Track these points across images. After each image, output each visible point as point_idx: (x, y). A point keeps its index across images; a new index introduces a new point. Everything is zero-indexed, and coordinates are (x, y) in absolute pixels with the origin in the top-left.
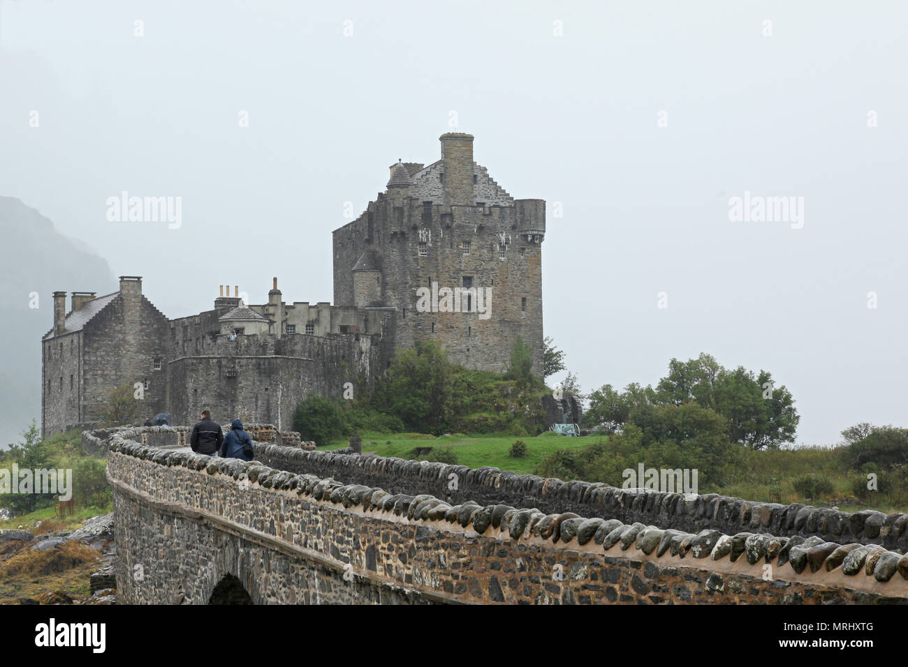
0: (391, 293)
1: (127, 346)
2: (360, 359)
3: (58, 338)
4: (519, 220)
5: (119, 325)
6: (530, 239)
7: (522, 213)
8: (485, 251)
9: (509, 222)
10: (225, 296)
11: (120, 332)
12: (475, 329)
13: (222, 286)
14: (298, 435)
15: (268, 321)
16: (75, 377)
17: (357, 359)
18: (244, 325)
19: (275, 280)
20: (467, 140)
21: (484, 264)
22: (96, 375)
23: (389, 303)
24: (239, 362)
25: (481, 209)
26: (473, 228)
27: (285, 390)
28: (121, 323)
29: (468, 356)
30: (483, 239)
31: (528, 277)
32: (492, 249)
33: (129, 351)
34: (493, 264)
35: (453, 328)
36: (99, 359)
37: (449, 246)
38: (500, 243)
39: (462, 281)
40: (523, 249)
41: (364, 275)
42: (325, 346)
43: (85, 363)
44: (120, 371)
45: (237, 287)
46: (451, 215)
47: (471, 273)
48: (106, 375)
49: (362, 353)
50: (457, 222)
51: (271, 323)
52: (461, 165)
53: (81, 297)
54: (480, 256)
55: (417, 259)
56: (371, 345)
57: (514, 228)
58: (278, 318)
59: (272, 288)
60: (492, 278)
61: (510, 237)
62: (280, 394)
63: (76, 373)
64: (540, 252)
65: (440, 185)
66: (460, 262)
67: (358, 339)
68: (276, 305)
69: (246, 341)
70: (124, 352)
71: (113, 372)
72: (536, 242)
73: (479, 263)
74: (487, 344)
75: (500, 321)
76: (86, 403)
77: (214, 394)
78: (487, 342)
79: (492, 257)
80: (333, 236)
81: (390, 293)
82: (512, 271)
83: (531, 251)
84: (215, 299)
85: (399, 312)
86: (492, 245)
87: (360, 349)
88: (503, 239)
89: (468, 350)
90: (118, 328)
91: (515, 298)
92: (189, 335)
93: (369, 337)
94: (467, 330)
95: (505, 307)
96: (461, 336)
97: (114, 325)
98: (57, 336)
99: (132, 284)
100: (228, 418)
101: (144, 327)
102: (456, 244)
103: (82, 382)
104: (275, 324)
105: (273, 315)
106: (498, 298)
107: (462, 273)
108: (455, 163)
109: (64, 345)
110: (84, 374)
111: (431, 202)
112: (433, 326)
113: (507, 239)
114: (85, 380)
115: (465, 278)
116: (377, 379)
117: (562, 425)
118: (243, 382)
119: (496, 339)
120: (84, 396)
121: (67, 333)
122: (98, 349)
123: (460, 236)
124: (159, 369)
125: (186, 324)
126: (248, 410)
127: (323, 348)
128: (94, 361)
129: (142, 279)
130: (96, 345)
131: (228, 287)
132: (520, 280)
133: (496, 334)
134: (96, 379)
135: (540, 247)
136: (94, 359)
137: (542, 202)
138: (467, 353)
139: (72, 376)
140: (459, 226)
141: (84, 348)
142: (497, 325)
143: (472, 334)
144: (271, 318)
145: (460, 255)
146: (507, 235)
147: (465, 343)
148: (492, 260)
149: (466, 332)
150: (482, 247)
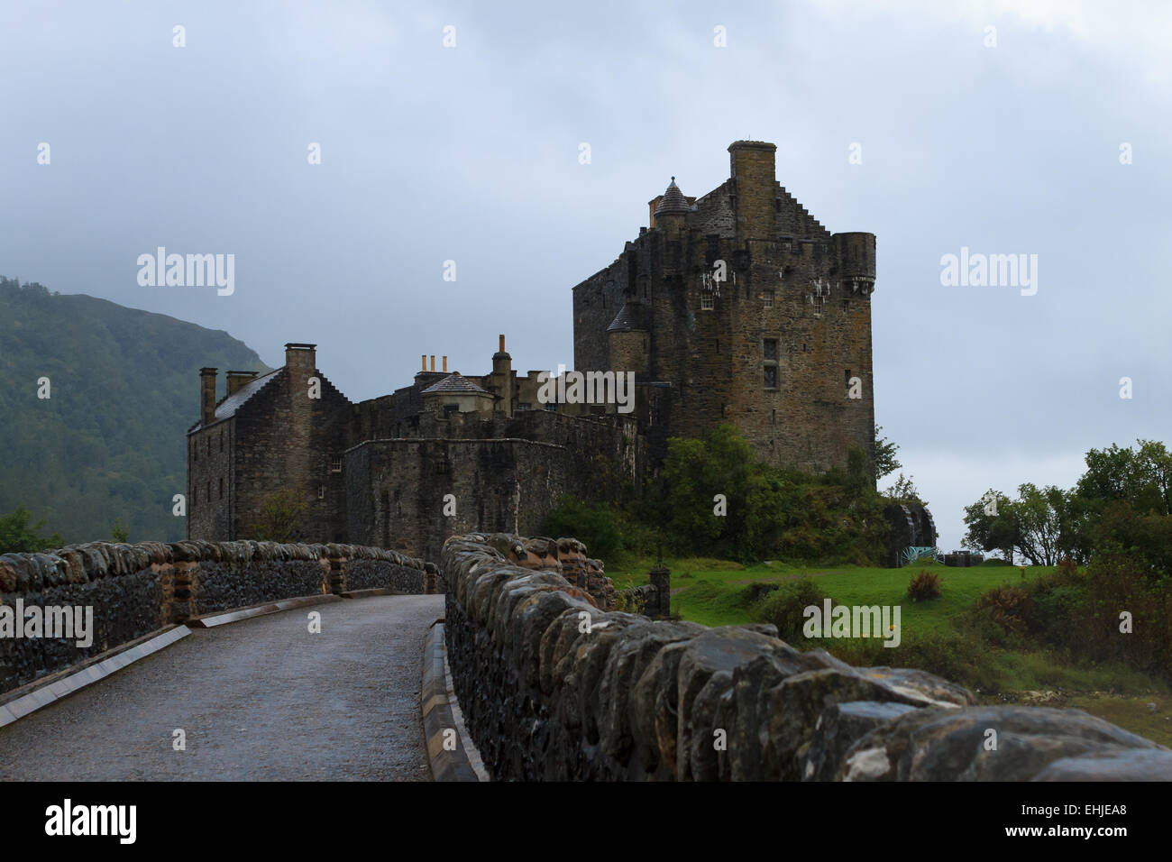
0: (663, 362)
1: (294, 439)
2: (624, 452)
3: (206, 429)
4: (840, 262)
5: (285, 411)
6: (855, 287)
7: (845, 251)
8: (794, 304)
9: (826, 264)
10: (429, 369)
11: (285, 419)
12: (780, 414)
13: (424, 356)
14: (600, 565)
15: (492, 397)
16: (226, 481)
17: (619, 452)
18: (458, 400)
19: (502, 338)
20: (768, 150)
21: (792, 322)
22: (253, 478)
23: (660, 377)
24: (454, 448)
25: (788, 245)
26: (778, 270)
27: (525, 492)
28: (287, 408)
29: (771, 451)
30: (791, 287)
31: (853, 341)
32: (804, 301)
33: (298, 446)
34: (804, 323)
35: (750, 411)
36: (257, 456)
37: (745, 296)
38: (815, 294)
39: (763, 344)
40: (847, 302)
41: (624, 337)
42: (578, 431)
43: (237, 463)
44: (285, 473)
45: (445, 358)
46: (747, 252)
47: (775, 335)
48: (267, 478)
49: (625, 445)
50: (755, 262)
51: (497, 399)
52: (759, 185)
53: (240, 377)
54: (788, 310)
55: (700, 314)
56: (638, 433)
57: (833, 272)
58: (507, 393)
59: (498, 351)
60: (804, 341)
61: (828, 285)
62: (517, 498)
63: (227, 476)
64: (869, 307)
65: (731, 213)
66: (760, 319)
67: (620, 425)
68: (504, 374)
69: (462, 422)
70: (292, 447)
71: (276, 475)
72: (864, 292)
73: (787, 320)
74: (798, 435)
75: (815, 402)
76: (239, 516)
77: (414, 498)
78: (798, 431)
79: (804, 313)
80: (574, 293)
81: (661, 361)
82: (832, 332)
83: (858, 305)
84: (415, 374)
85: (674, 389)
86: (803, 295)
87: (624, 438)
88: (819, 287)
89: (772, 442)
90: (283, 415)
91: (836, 370)
92: (380, 424)
93: (635, 422)
94: (770, 414)
95: (823, 382)
96: (762, 422)
97: (277, 410)
98: (205, 427)
99: (301, 354)
100: (437, 535)
101: (318, 413)
102: (754, 293)
103: (234, 488)
104: (502, 402)
105: (500, 388)
106: (813, 369)
107: (763, 333)
108: (750, 183)
109: (213, 438)
110: (236, 478)
111: (718, 236)
112: (723, 408)
113: (824, 288)
114: (237, 484)
115: (766, 341)
116: (645, 481)
117: (918, 549)
118: (459, 479)
119: (810, 427)
120: (236, 507)
121: (216, 422)
122: (254, 442)
123: (759, 282)
124: (339, 471)
125: (375, 408)
126: (467, 523)
127: (574, 434)
128: (249, 458)
129: (315, 348)
130: (252, 438)
131: (433, 357)
132: (843, 345)
133: (808, 421)
134: (252, 484)
135: (869, 299)
136: (250, 455)
137: (870, 238)
138: (770, 447)
139: (221, 480)
140: (758, 268)
141: (237, 441)
142: (811, 408)
143: (778, 419)
144: (497, 392)
145: (759, 309)
146: (823, 282)
147: (767, 433)
148: (803, 316)
149: (769, 417)
150: (790, 298)
